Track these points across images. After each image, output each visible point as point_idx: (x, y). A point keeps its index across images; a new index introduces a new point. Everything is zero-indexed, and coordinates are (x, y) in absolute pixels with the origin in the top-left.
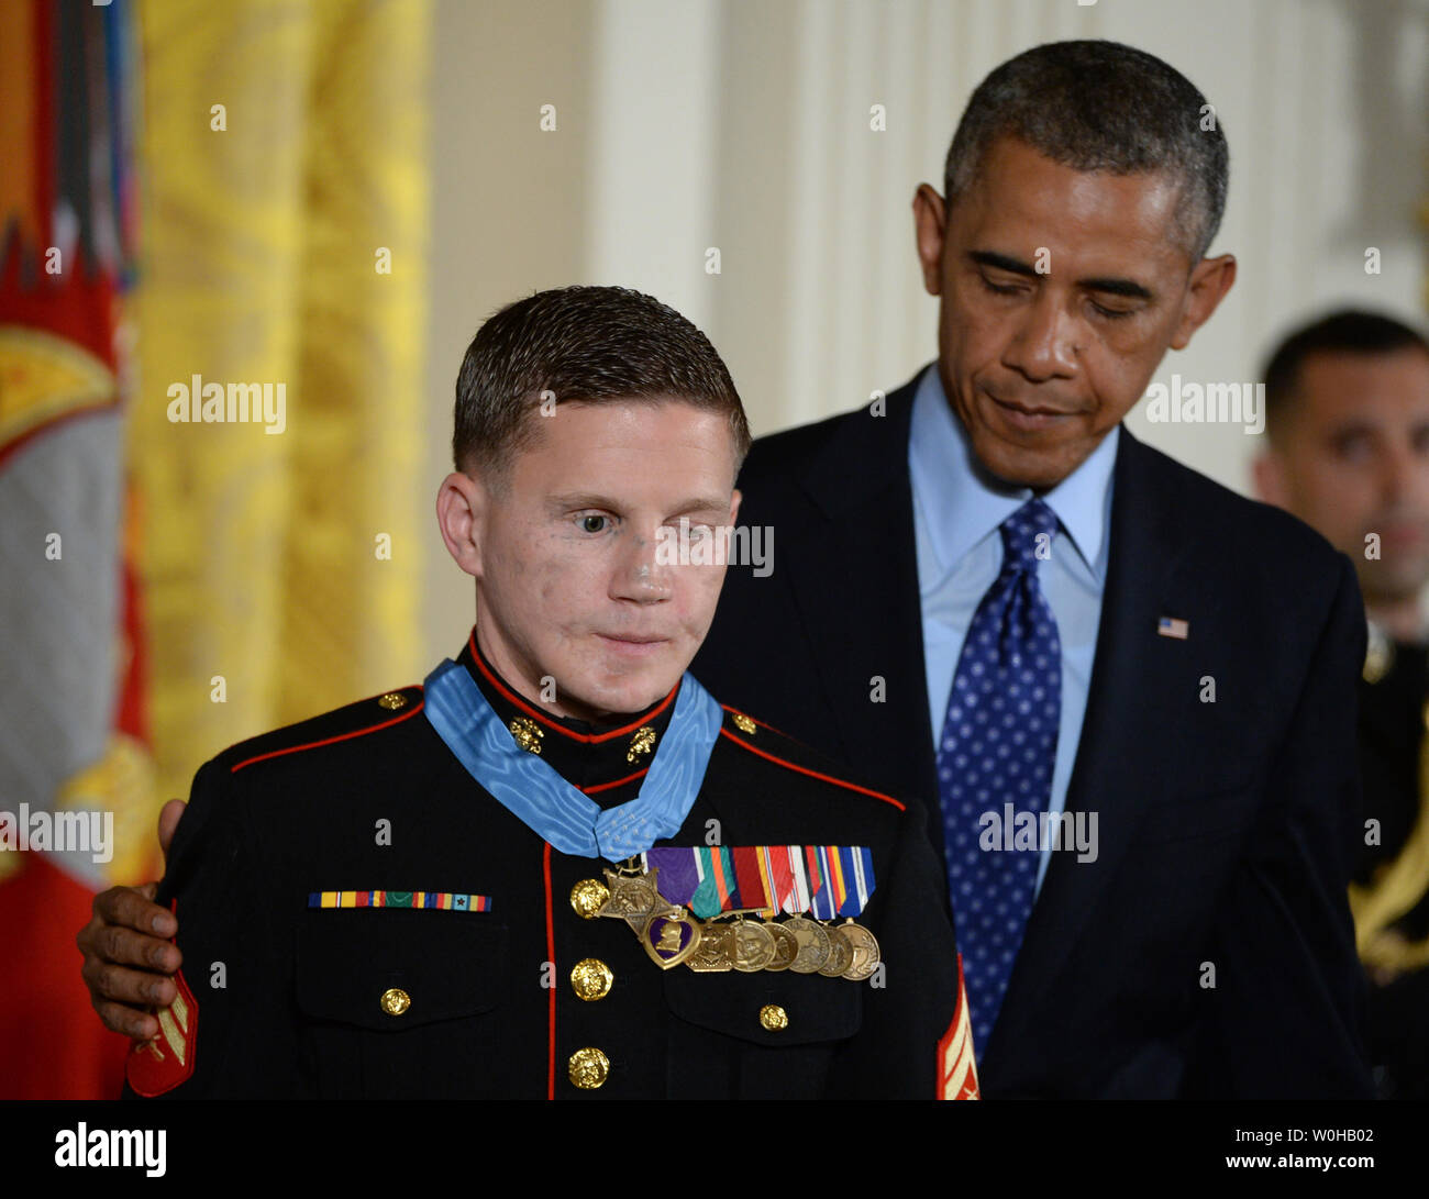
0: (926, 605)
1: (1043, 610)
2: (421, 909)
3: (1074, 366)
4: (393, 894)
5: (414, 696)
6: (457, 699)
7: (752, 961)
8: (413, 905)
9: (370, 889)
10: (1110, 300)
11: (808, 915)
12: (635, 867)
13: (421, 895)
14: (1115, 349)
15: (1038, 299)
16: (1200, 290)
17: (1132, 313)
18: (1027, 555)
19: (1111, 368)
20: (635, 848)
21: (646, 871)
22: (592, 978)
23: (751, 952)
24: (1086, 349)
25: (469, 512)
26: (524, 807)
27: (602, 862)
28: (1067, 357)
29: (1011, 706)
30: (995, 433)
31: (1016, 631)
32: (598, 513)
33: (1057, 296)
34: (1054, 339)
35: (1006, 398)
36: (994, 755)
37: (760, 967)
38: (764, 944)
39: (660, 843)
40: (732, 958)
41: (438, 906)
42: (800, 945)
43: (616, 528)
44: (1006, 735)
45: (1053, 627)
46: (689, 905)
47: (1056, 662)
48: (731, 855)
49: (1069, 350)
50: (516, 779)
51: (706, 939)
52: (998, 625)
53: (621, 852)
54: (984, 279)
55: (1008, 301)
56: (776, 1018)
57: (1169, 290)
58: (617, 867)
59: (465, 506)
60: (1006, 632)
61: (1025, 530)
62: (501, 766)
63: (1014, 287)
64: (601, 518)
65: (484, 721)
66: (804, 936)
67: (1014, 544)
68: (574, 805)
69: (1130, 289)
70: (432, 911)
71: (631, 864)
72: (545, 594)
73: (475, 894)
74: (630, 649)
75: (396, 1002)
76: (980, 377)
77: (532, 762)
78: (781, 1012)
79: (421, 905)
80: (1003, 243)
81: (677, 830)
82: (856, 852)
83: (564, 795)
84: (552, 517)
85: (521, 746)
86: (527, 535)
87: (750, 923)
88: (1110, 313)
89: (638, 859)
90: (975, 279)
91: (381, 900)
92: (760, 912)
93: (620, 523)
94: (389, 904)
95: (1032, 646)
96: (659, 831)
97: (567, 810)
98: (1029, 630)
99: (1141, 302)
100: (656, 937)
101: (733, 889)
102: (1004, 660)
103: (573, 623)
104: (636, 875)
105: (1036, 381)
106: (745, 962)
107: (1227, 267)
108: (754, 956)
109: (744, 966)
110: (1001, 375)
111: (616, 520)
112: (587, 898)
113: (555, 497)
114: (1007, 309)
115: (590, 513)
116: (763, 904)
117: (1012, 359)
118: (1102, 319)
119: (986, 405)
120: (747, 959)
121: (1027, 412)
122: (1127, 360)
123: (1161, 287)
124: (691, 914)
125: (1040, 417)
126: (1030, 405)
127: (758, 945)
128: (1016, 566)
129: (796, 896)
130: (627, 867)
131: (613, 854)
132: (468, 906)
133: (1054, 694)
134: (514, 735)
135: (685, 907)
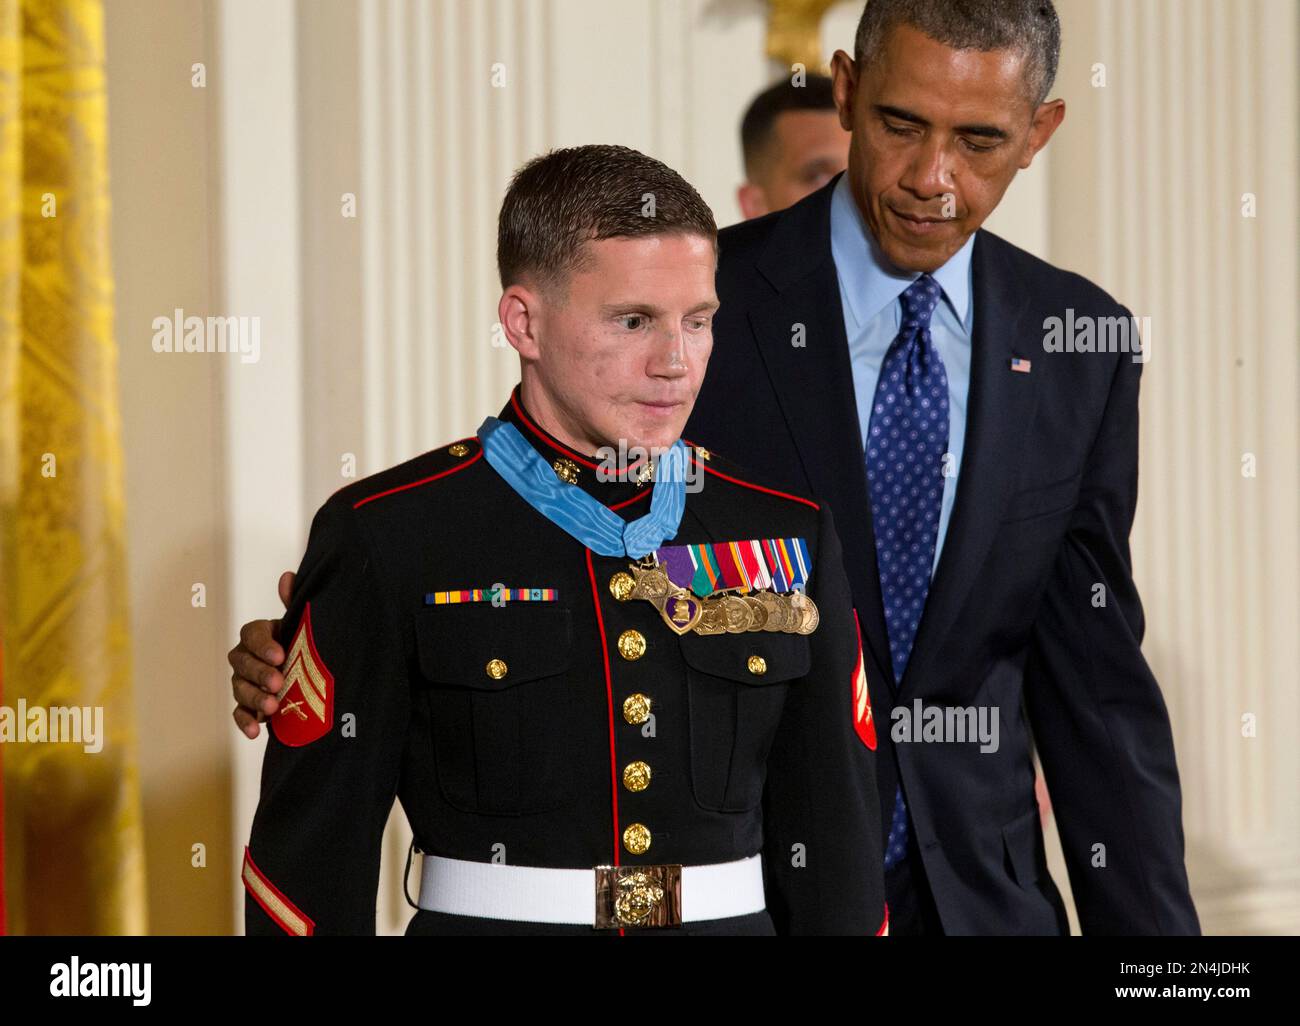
0: (853, 353)
1: (934, 355)
3: (952, 187)
4: (487, 591)
5: (474, 445)
6: (508, 448)
7: (739, 625)
9: (471, 588)
10: (978, 139)
11: (770, 590)
12: (651, 562)
14: (978, 174)
15: (926, 139)
16: (1040, 125)
17: (994, 147)
18: (923, 316)
19: (977, 186)
20: (649, 549)
21: (657, 565)
22: (632, 644)
23: (737, 618)
24: (960, 175)
25: (526, 313)
26: (569, 523)
27: (627, 560)
28: (946, 181)
29: (914, 426)
30: (896, 236)
31: (916, 370)
32: (637, 315)
33: (940, 138)
34: (938, 169)
35: (903, 212)
36: (904, 461)
37: (744, 629)
38: (746, 612)
39: (666, 543)
40: (725, 624)
41: (520, 599)
42: (769, 611)
43: (648, 325)
44: (912, 445)
45: (942, 366)
46: (691, 588)
47: (944, 392)
48: (713, 549)
49: (948, 176)
50: (559, 502)
51: (706, 611)
52: (904, 367)
53: (641, 552)
54: (886, 124)
55: (902, 140)
56: (758, 665)
57: (1019, 131)
58: (638, 562)
59: (521, 307)
60: (909, 371)
61: (920, 297)
62: (550, 494)
63: (908, 129)
64: (638, 318)
65: (534, 462)
66: (770, 605)
67: (913, 308)
68: (605, 521)
69: (992, 132)
70: (516, 603)
71: (648, 560)
72: (598, 374)
73: (546, 588)
74: (659, 411)
75: (497, 669)
76: (885, 195)
77: (571, 490)
78: (762, 661)
80: (901, 100)
81: (675, 533)
82: (796, 542)
83: (597, 512)
84: (604, 319)
85: (563, 480)
86: (585, 332)
87: (734, 598)
88: (978, 149)
89: (651, 556)
90: (880, 124)
91: (478, 596)
92: (740, 590)
93: (651, 321)
94: (485, 599)
95: (928, 381)
96: (664, 535)
97: (602, 525)
98: (925, 369)
99: (1000, 140)
100: (672, 613)
101: (718, 574)
102: (910, 391)
103: (621, 395)
104: (652, 568)
105: (925, 199)
106: (734, 626)
107: (1059, 109)
108: (740, 621)
109: (733, 629)
110: (899, 195)
111: (647, 319)
112: (620, 587)
113: (609, 305)
114: (904, 146)
115: (632, 315)
116: (740, 584)
117: (907, 183)
118: (970, 153)
119: (889, 215)
120: (734, 624)
121: (918, 221)
122: (989, 181)
123: (1014, 127)
124: (693, 593)
125: (928, 224)
126: (920, 216)
127: (741, 613)
128: (915, 324)
129: (761, 577)
130: (645, 562)
131: (635, 553)
132: (541, 597)
133: (944, 416)
134: (557, 472)
135: (688, 589)
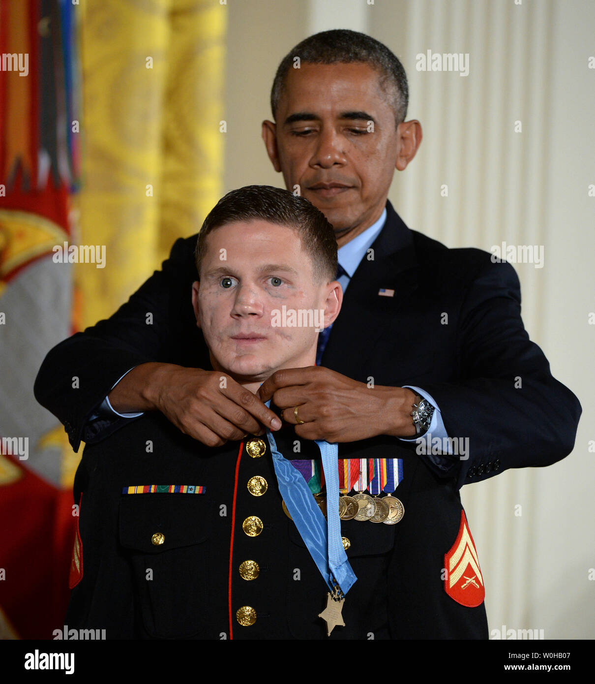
2: (172, 493)
3: (344, 160)
4: (160, 486)
8: (169, 492)
9: (150, 484)
11: (366, 492)
13: (173, 487)
41: (180, 492)
42: (360, 507)
66: (362, 503)
70: (178, 494)
73: (198, 485)
75: (159, 540)
79: (173, 491)
82: (395, 461)
91: (154, 489)
92: (341, 491)
94: (158, 491)
105: (327, 168)
116: (343, 486)
129: (360, 483)
132: (194, 491)
